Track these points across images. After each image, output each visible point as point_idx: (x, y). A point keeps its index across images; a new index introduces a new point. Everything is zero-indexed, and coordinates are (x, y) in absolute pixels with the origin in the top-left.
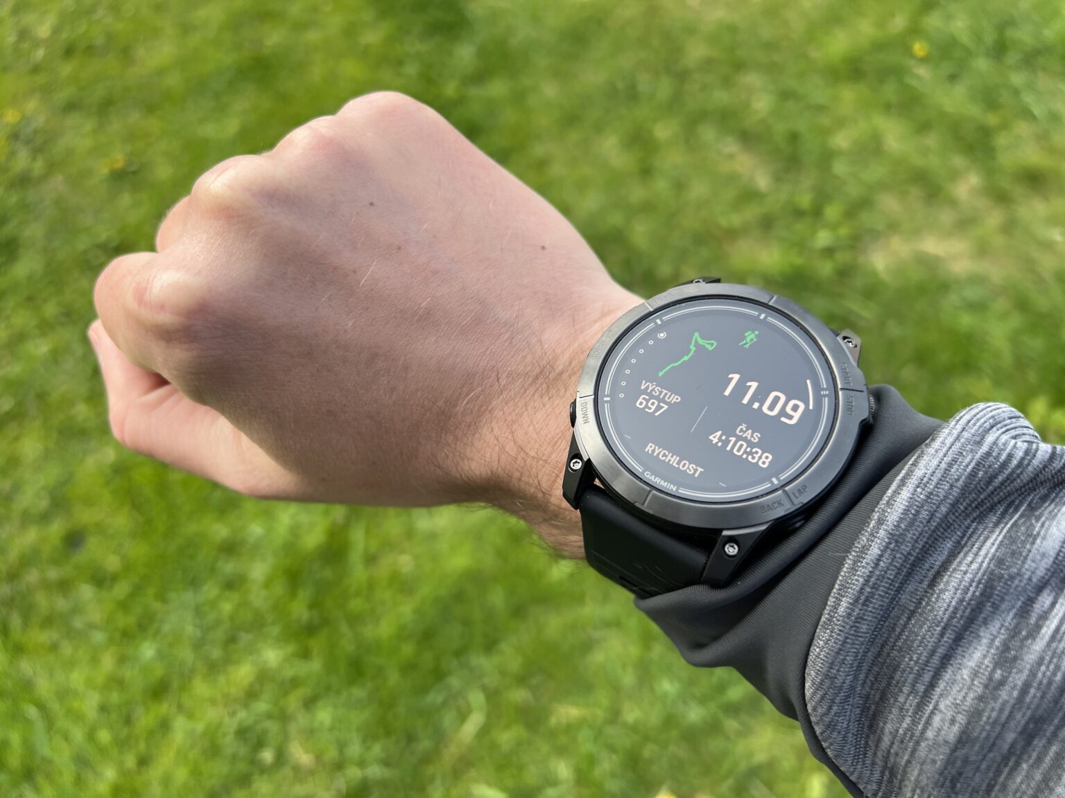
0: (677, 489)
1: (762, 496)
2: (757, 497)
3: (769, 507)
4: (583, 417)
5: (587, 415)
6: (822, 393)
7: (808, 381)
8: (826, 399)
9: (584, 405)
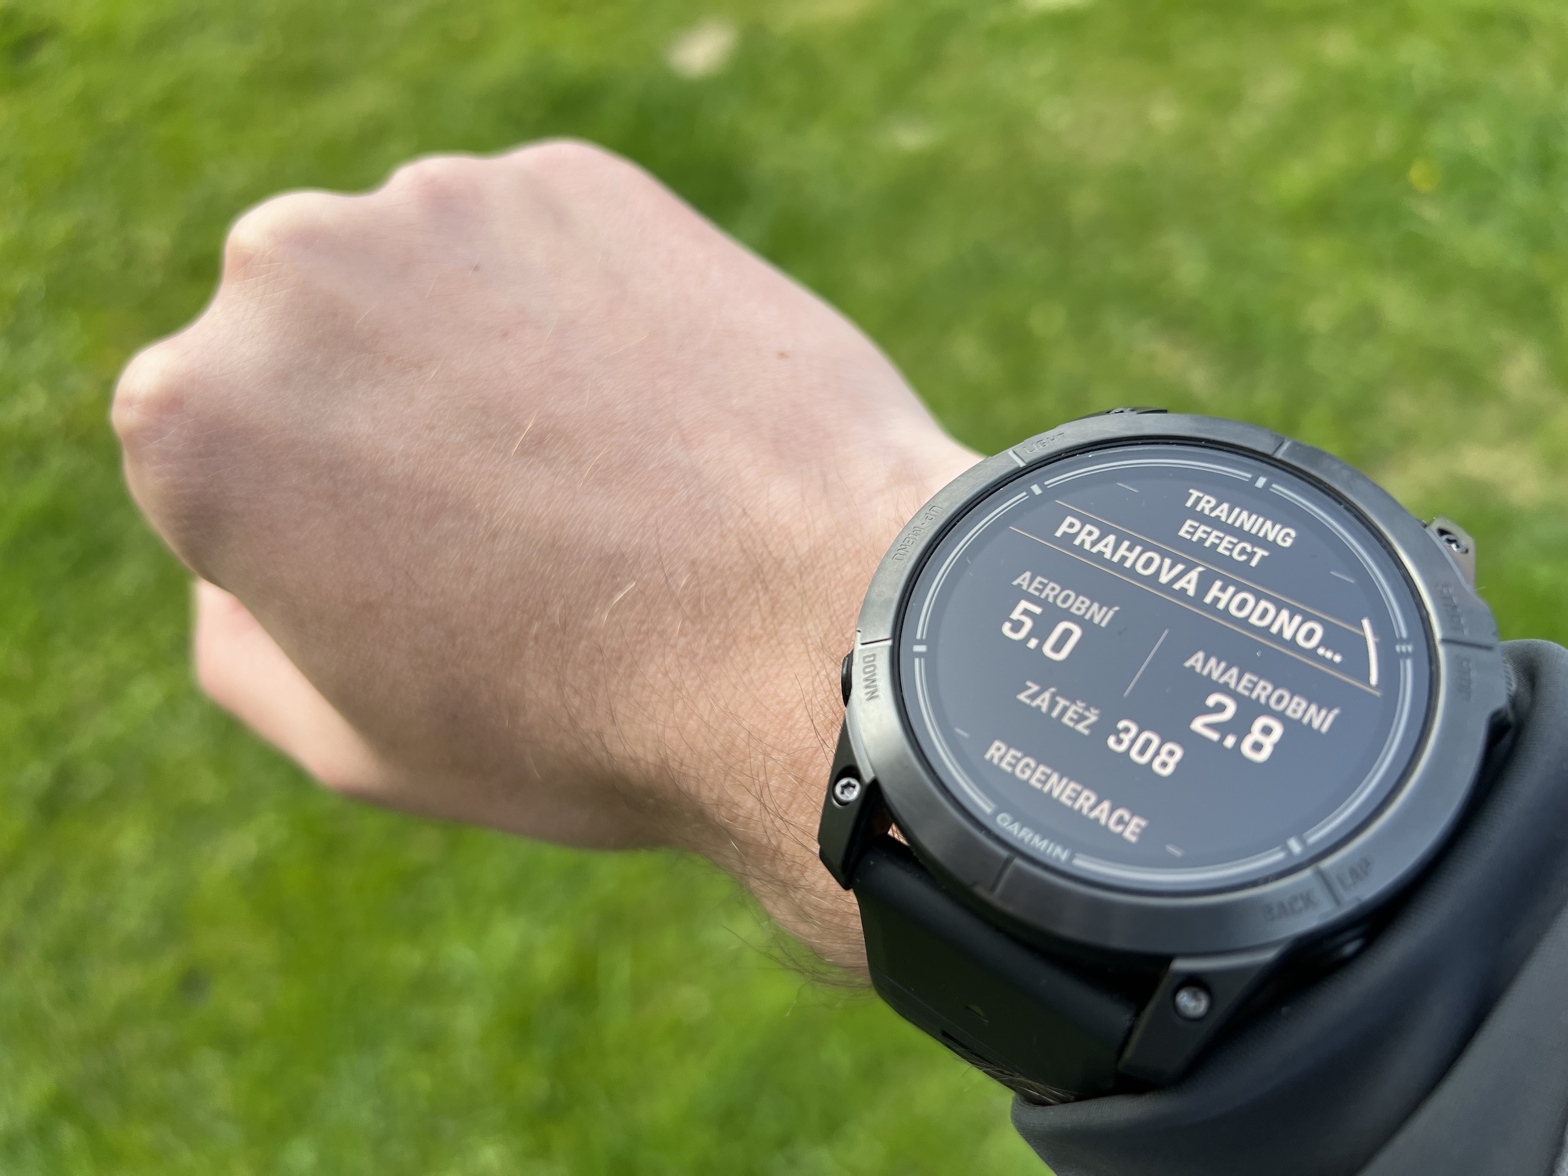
0: (1071, 857)
1: (1266, 880)
2: (1254, 884)
3: (1285, 908)
4: (867, 687)
5: (874, 681)
6: (1398, 648)
7: (1366, 624)
8: (1409, 663)
9: (870, 661)
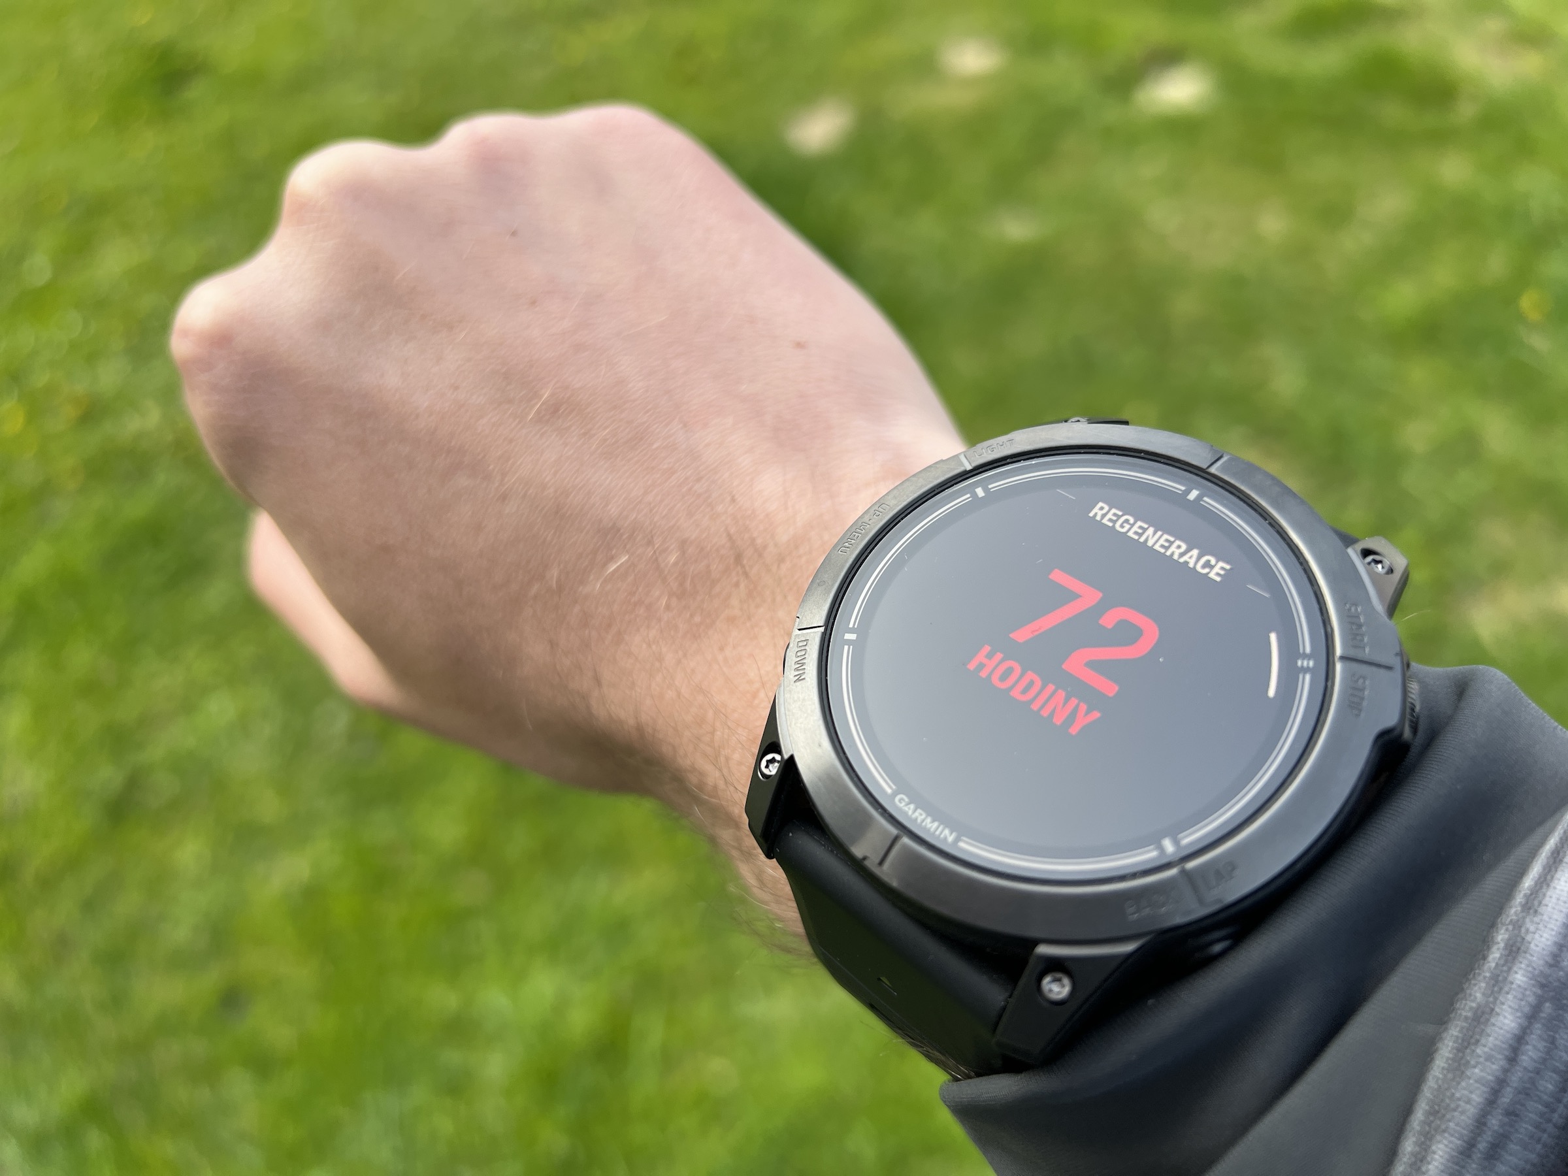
0: (957, 840)
1: (1134, 875)
2: (1122, 878)
4: (796, 669)
5: (803, 664)
6: (1299, 663)
7: (1273, 637)
8: (1308, 677)
9: (803, 646)
